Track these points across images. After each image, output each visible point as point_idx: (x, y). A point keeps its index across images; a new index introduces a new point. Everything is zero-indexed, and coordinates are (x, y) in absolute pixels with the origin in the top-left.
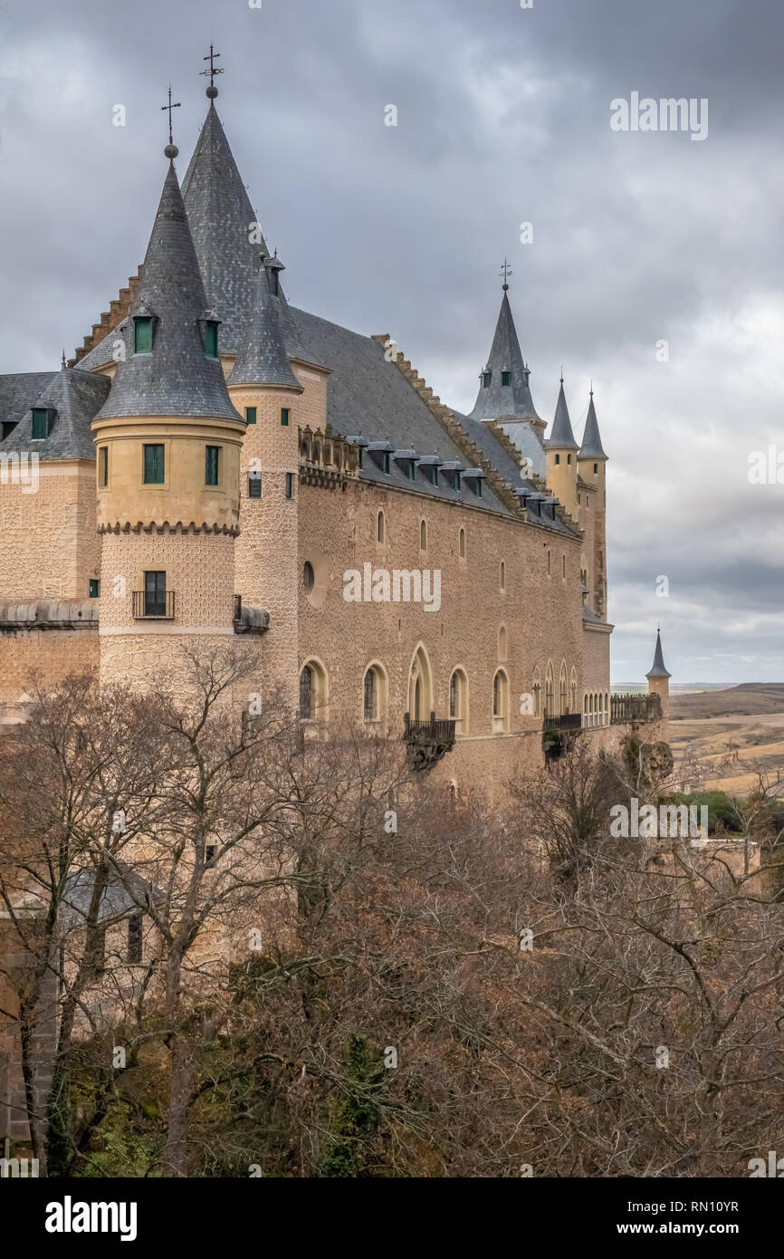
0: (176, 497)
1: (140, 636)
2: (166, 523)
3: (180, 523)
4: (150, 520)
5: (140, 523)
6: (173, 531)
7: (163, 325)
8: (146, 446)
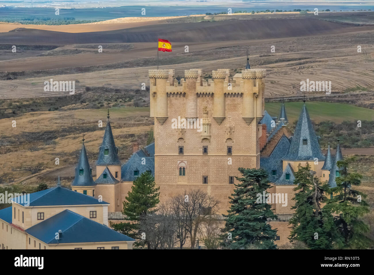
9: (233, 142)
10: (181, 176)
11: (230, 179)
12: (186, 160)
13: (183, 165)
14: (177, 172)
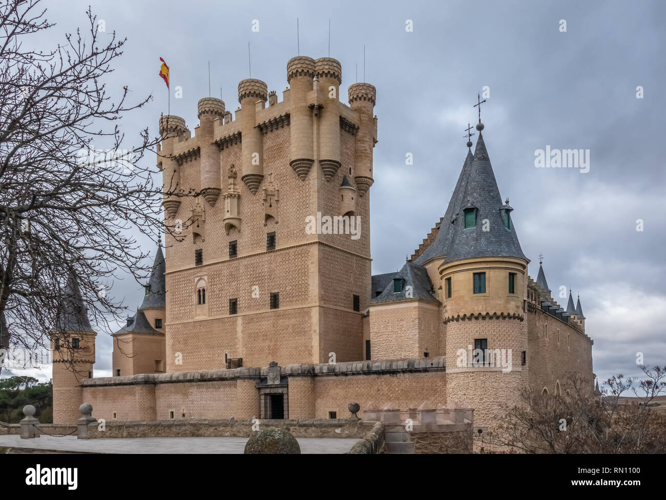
0: (493, 300)
1: (473, 372)
2: (488, 313)
3: (495, 313)
4: (478, 312)
5: (472, 315)
6: (491, 318)
7: (481, 212)
8: (474, 274)
9: (277, 223)
10: (200, 306)
11: (272, 298)
12: (205, 273)
13: (202, 284)
14: (195, 298)
